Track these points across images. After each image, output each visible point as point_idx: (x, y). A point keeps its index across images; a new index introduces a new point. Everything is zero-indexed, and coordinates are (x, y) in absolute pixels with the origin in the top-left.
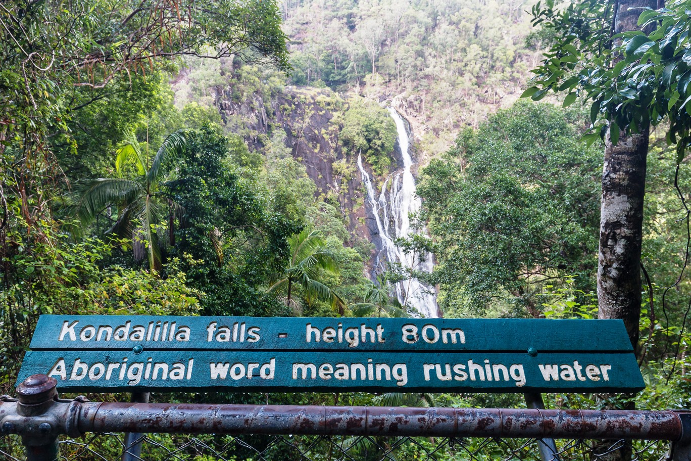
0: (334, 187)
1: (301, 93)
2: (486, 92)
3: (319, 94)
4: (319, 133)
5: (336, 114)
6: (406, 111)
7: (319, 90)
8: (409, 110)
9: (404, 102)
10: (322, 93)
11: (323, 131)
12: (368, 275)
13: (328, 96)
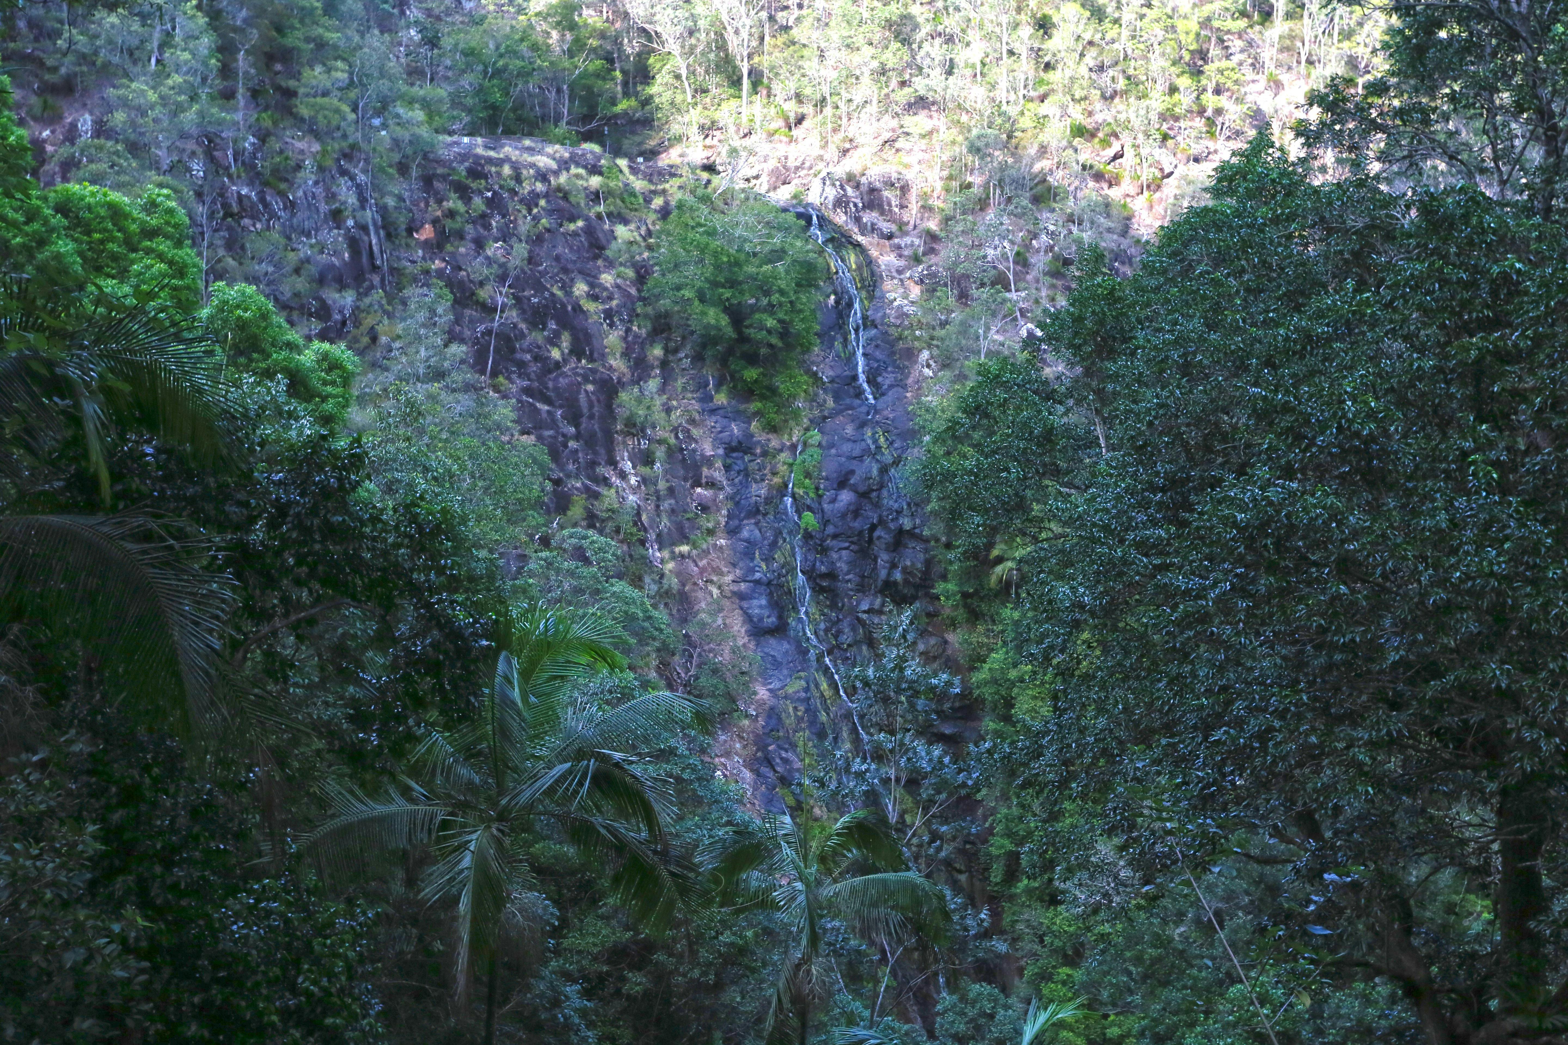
0: (623, 476)
1: (500, 163)
2: (1118, 156)
3: (564, 165)
4: (569, 294)
5: (622, 232)
6: (858, 220)
7: (564, 153)
8: (867, 217)
9: (850, 191)
10: (575, 160)
11: (581, 288)
12: (748, 775)
13: (595, 170)
